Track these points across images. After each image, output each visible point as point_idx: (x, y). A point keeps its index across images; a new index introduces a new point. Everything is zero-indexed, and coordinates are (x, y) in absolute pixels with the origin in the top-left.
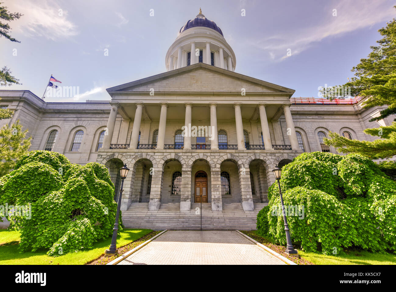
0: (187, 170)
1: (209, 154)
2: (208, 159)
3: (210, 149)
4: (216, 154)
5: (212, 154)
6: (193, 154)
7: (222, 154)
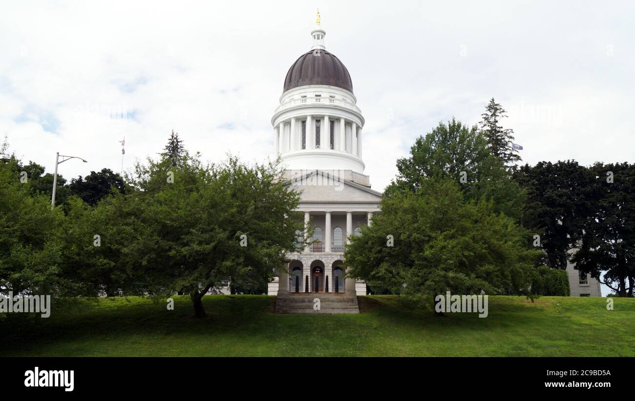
0: (307, 268)
1: (323, 256)
2: (323, 260)
3: (324, 251)
4: (329, 256)
5: (326, 256)
6: (312, 256)
7: (333, 256)
